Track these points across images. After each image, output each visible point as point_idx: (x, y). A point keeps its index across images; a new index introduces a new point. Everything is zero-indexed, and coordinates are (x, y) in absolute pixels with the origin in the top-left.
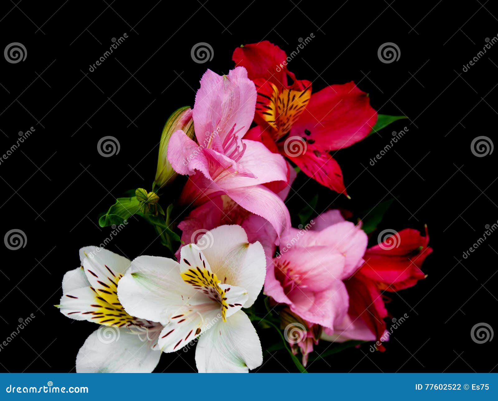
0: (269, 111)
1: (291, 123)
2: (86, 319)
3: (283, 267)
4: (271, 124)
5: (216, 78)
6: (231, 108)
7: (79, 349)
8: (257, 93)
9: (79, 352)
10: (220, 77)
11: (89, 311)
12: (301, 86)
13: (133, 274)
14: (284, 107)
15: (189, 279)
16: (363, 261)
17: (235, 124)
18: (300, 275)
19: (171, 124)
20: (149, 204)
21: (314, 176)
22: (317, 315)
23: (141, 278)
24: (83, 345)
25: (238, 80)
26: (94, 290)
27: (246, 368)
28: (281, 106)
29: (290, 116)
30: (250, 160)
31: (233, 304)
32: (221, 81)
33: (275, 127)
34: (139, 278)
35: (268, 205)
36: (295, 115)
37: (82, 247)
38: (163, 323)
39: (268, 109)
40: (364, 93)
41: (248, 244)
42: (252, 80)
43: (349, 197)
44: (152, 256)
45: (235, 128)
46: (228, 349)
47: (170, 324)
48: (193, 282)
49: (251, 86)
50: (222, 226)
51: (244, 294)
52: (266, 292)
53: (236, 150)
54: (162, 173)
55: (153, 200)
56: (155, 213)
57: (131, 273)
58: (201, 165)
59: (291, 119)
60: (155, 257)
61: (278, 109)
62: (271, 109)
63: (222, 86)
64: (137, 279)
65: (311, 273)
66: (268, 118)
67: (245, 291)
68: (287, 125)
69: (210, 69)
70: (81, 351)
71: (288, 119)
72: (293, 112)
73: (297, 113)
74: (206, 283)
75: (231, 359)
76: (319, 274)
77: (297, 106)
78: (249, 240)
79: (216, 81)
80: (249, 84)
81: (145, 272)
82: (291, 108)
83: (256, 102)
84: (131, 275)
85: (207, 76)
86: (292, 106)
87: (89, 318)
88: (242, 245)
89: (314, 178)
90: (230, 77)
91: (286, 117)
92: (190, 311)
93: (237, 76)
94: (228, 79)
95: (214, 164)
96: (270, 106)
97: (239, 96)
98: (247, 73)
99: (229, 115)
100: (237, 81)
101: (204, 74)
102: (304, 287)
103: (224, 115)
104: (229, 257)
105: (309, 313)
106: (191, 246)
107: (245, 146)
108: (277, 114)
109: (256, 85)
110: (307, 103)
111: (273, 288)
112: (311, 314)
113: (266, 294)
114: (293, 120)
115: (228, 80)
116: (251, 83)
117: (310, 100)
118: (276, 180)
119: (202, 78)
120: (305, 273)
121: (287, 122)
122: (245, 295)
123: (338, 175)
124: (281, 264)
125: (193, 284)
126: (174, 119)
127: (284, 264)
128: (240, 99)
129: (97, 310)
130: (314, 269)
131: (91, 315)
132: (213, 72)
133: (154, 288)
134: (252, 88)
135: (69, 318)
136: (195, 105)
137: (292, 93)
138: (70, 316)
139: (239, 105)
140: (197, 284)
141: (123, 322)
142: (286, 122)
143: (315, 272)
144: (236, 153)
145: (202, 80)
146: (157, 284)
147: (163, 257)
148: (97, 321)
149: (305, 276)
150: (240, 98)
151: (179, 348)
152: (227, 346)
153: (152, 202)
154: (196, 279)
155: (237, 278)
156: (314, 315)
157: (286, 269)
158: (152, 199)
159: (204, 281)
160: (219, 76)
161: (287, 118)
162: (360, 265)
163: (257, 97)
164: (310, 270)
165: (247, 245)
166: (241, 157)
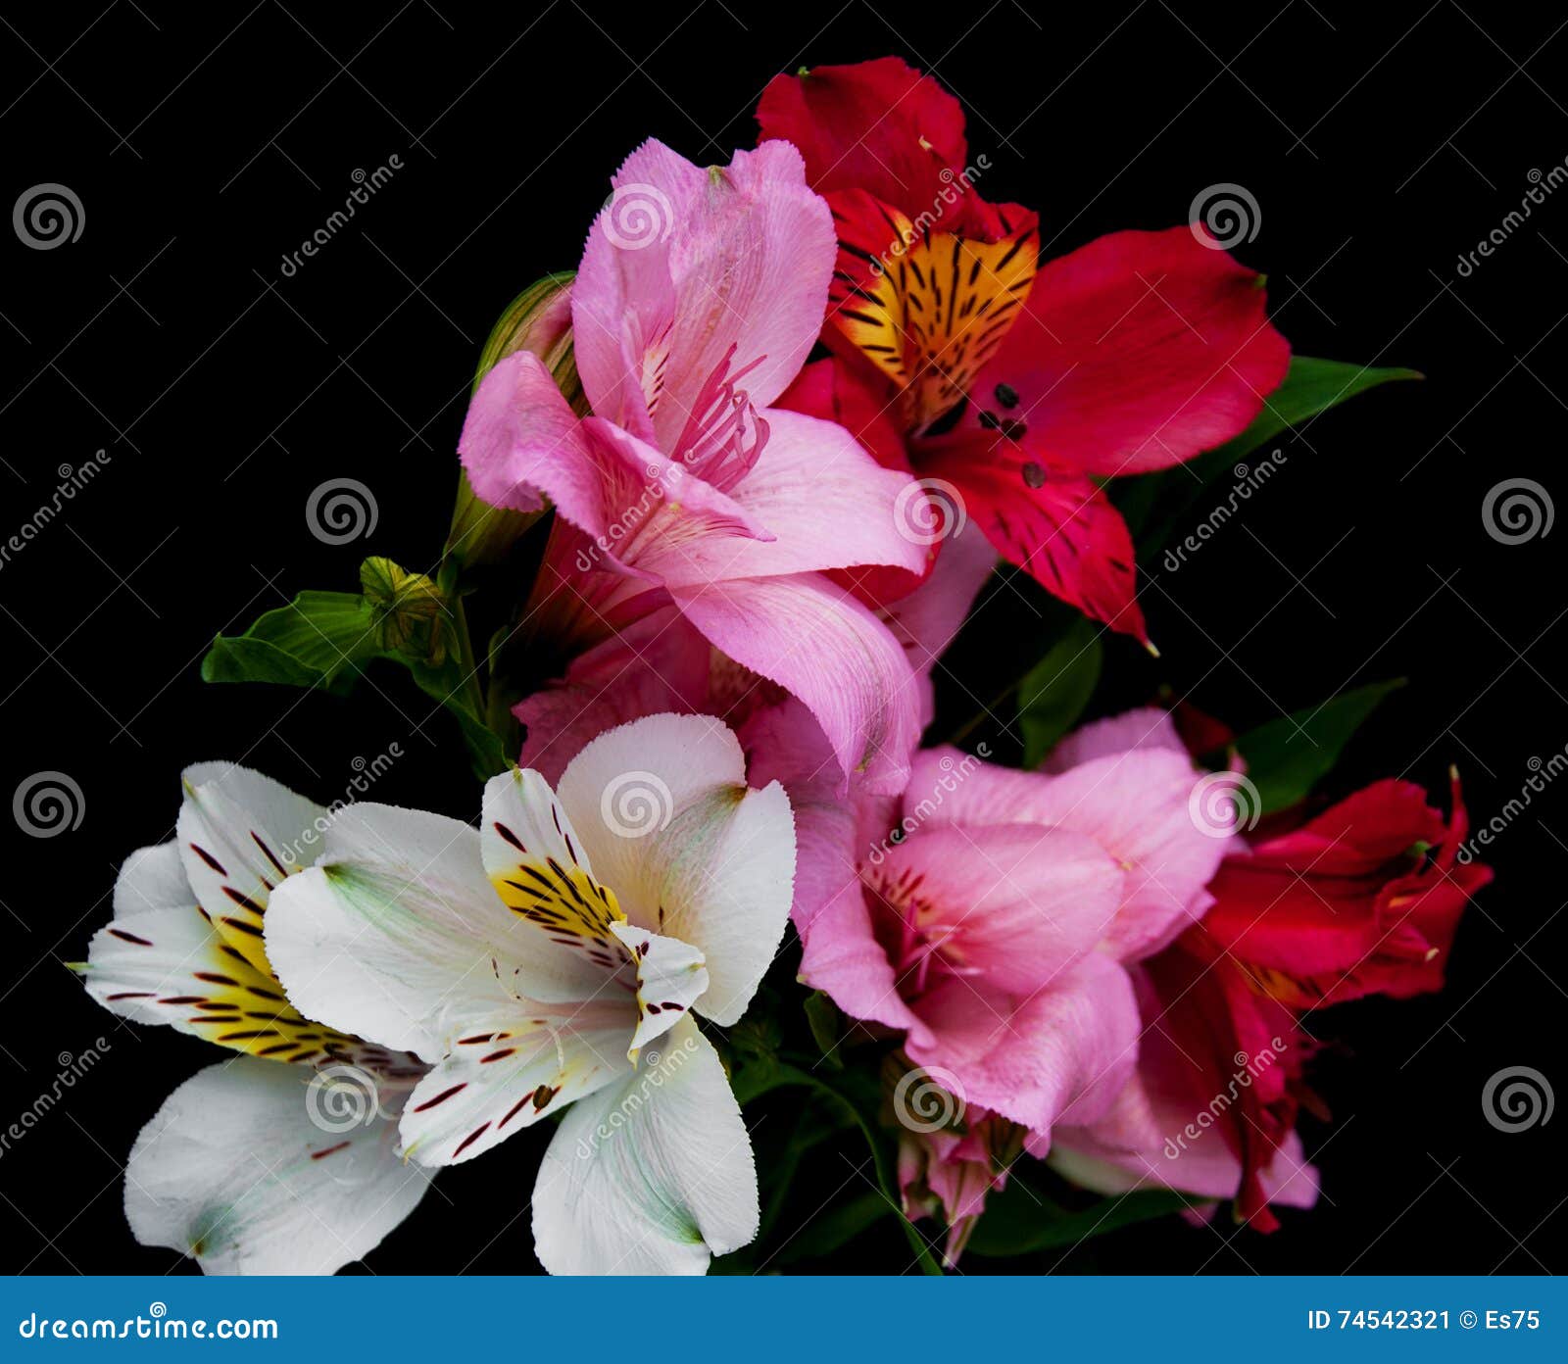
0: (872, 310)
1: (970, 364)
2: (168, 1022)
3: (899, 892)
4: (878, 358)
5: (679, 173)
6: (724, 285)
7: (140, 1129)
8: (839, 242)
9: (139, 1140)
10: (696, 173)
11: (186, 994)
12: (993, 223)
13: (332, 870)
14: (939, 302)
15: (530, 902)
16: (1207, 901)
17: (734, 347)
18: (959, 929)
19: (509, 333)
20: (403, 615)
21: (1029, 564)
22: (1001, 1079)
23: (356, 883)
24: (156, 1115)
25: (764, 189)
26: (207, 916)
27: (698, 1247)
28: (926, 296)
29: (967, 338)
30: (787, 485)
31: (658, 1004)
32: (699, 186)
33: (892, 369)
34: (350, 886)
35: (818, 648)
36: (983, 337)
37: (191, 763)
38: (426, 1057)
39: (865, 302)
40: (1247, 271)
41: (744, 790)
42: (821, 194)
43: (1153, 649)
44: (397, 807)
45: (731, 359)
46: (641, 1172)
47: (453, 1064)
48: (545, 916)
49: (817, 215)
50: (657, 715)
51: (693, 968)
52: (809, 974)
53: (731, 444)
54: (468, 509)
55: (413, 601)
56: (429, 654)
57: (325, 865)
58: (552, 472)
59: (971, 350)
60: (407, 810)
61: (912, 306)
62: (880, 303)
63: (700, 206)
64: (343, 887)
65: (997, 924)
66: (863, 334)
67: (700, 959)
68: (956, 373)
69: (662, 141)
70: (147, 1136)
71: (959, 351)
72: (972, 325)
73: (991, 330)
74: (594, 923)
75: (650, 1208)
76: (1026, 931)
77: (989, 302)
78: (747, 774)
79: (679, 185)
80: (806, 204)
81: (372, 863)
82: (966, 310)
83: (831, 276)
84: (323, 871)
85: (643, 161)
86: (973, 299)
87: (181, 1019)
88: (723, 793)
89: (1027, 570)
90: (733, 173)
91: (952, 342)
92: (537, 1022)
93: (760, 175)
94: (727, 180)
95: (626, 479)
96: (877, 293)
97: (763, 246)
98: (802, 165)
99: (715, 311)
100: (759, 191)
101: (632, 155)
102: (972, 971)
103: (697, 311)
104: (671, 833)
105: (977, 1070)
106: (519, 779)
107: (763, 430)
108: (908, 324)
109: (835, 214)
110: (1024, 292)
111: (840, 963)
112: (984, 1074)
113: (807, 982)
114: (979, 355)
115: (725, 186)
116: (819, 207)
117: (1037, 283)
118: (873, 561)
119: (621, 168)
120: (977, 921)
121: (958, 361)
122: (696, 970)
123: (1121, 567)
124: (893, 881)
125: (546, 925)
126: (520, 314)
127: (902, 882)
128: (763, 254)
129: (215, 993)
130: (1005, 910)
131: (193, 1011)
132: (669, 154)
133: (403, 926)
134: (819, 222)
135: (113, 1012)
136: (583, 262)
137: (971, 251)
138: (113, 1008)
139: (759, 277)
140: (561, 924)
141: (307, 1046)
142: (951, 360)
143: (1011, 922)
144: (733, 455)
145: (623, 177)
146: (413, 911)
147: (433, 812)
148: (210, 1033)
149: (974, 934)
150: (767, 252)
151: (473, 1152)
152: (640, 1161)
153: (411, 608)
154: (557, 907)
155: (695, 914)
156: (991, 1079)
157: (907, 902)
158: (411, 597)
159: (585, 916)
160: (695, 168)
161: (956, 347)
162: (1196, 914)
163: (838, 255)
164: (995, 912)
165: (738, 793)
166: (749, 468)
